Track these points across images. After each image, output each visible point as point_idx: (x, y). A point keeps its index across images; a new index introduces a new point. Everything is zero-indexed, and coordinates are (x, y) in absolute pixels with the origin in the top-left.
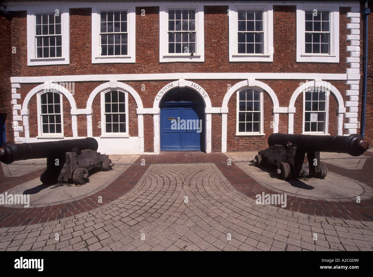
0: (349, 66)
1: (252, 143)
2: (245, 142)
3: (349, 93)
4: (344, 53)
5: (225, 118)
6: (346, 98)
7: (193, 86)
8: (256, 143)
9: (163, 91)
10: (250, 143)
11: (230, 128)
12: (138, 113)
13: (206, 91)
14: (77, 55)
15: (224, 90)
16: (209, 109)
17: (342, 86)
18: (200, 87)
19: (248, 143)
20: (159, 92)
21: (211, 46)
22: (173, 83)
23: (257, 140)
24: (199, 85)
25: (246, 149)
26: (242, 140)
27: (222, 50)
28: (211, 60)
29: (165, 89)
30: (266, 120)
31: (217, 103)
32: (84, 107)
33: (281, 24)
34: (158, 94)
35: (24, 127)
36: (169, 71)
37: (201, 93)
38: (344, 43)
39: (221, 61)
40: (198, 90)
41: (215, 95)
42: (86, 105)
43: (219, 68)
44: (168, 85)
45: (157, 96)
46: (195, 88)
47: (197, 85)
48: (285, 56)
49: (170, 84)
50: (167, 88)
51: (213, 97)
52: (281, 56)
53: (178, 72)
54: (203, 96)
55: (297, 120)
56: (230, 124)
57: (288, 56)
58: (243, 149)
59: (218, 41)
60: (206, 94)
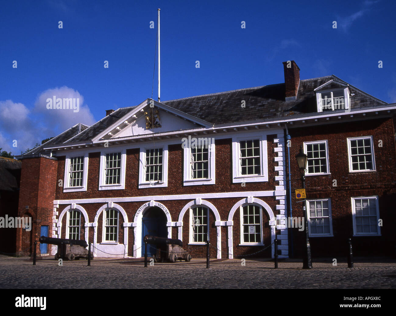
0: (278, 183)
1: (201, 251)
2: (195, 250)
3: (278, 207)
4: (272, 173)
5: (180, 230)
6: (277, 212)
7: (159, 205)
8: (203, 251)
9: (140, 210)
10: (199, 252)
11: (185, 238)
12: (124, 226)
13: (169, 209)
14: (91, 184)
15: (180, 208)
16: (170, 223)
17: (272, 201)
18: (164, 206)
19: (197, 251)
20: (138, 211)
21: (172, 174)
22: (147, 204)
23: (205, 248)
24: (163, 204)
25: (196, 256)
26: (193, 248)
27: (180, 177)
28: (172, 185)
29: (141, 208)
30: (211, 232)
31: (175, 219)
32: (93, 221)
33: (221, 154)
34: (137, 212)
35: (58, 235)
36: (145, 195)
37: (164, 211)
38: (272, 164)
39: (178, 186)
40: (162, 209)
41: (175, 212)
42: (94, 220)
43: (177, 191)
44: (143, 205)
45: (136, 213)
46: (160, 207)
47: (162, 204)
48: (225, 179)
49: (145, 204)
50: (143, 207)
51: (172, 214)
52: (221, 179)
53: (151, 195)
54: (166, 213)
55: (235, 232)
56: (184, 235)
57: (227, 178)
58: (194, 256)
59: (177, 170)
60: (168, 211)
